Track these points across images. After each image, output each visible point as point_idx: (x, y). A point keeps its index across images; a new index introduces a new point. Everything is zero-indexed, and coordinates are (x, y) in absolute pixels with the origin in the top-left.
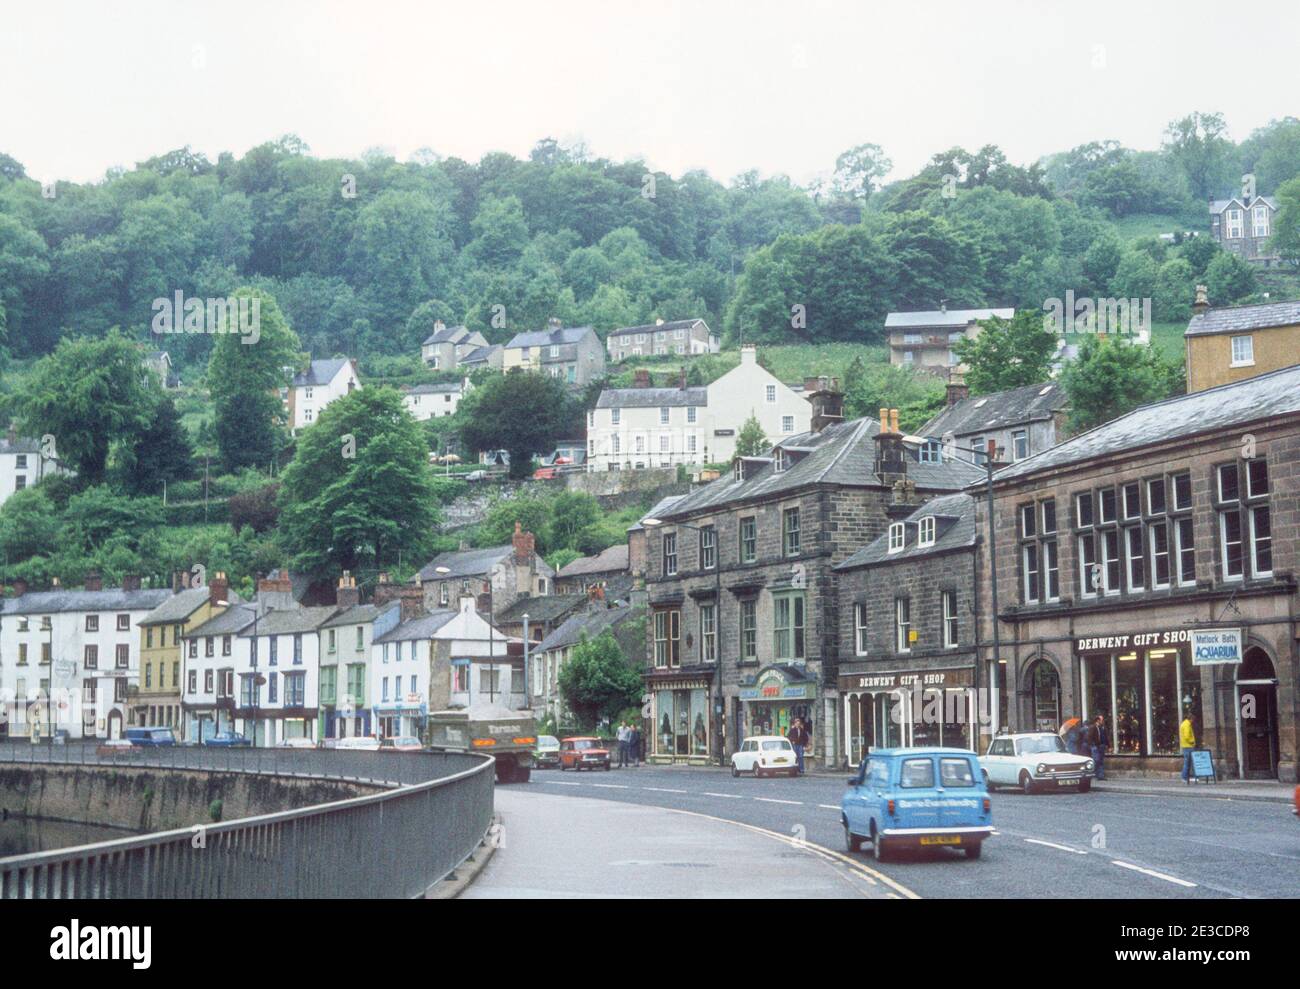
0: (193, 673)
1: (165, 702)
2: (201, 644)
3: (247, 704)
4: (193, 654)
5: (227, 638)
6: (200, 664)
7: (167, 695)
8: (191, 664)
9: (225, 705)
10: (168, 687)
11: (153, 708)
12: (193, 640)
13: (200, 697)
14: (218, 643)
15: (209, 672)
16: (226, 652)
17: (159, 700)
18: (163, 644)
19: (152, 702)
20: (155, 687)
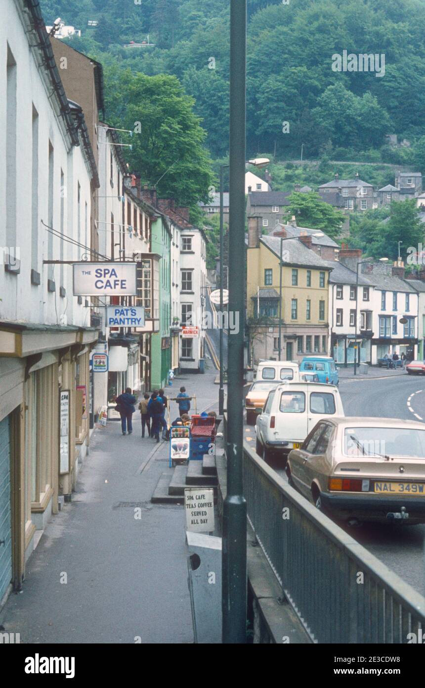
0: (340, 311)
1: (313, 333)
2: (347, 290)
3: (383, 336)
4: (340, 296)
5: (366, 289)
6: (347, 304)
7: (315, 326)
8: (338, 304)
9: (366, 335)
10: (315, 319)
11: (301, 338)
12: (340, 286)
13: (346, 329)
14: (360, 291)
15: (354, 312)
16: (366, 298)
17: (306, 330)
18: (309, 285)
19: (299, 332)
20: (302, 319)
